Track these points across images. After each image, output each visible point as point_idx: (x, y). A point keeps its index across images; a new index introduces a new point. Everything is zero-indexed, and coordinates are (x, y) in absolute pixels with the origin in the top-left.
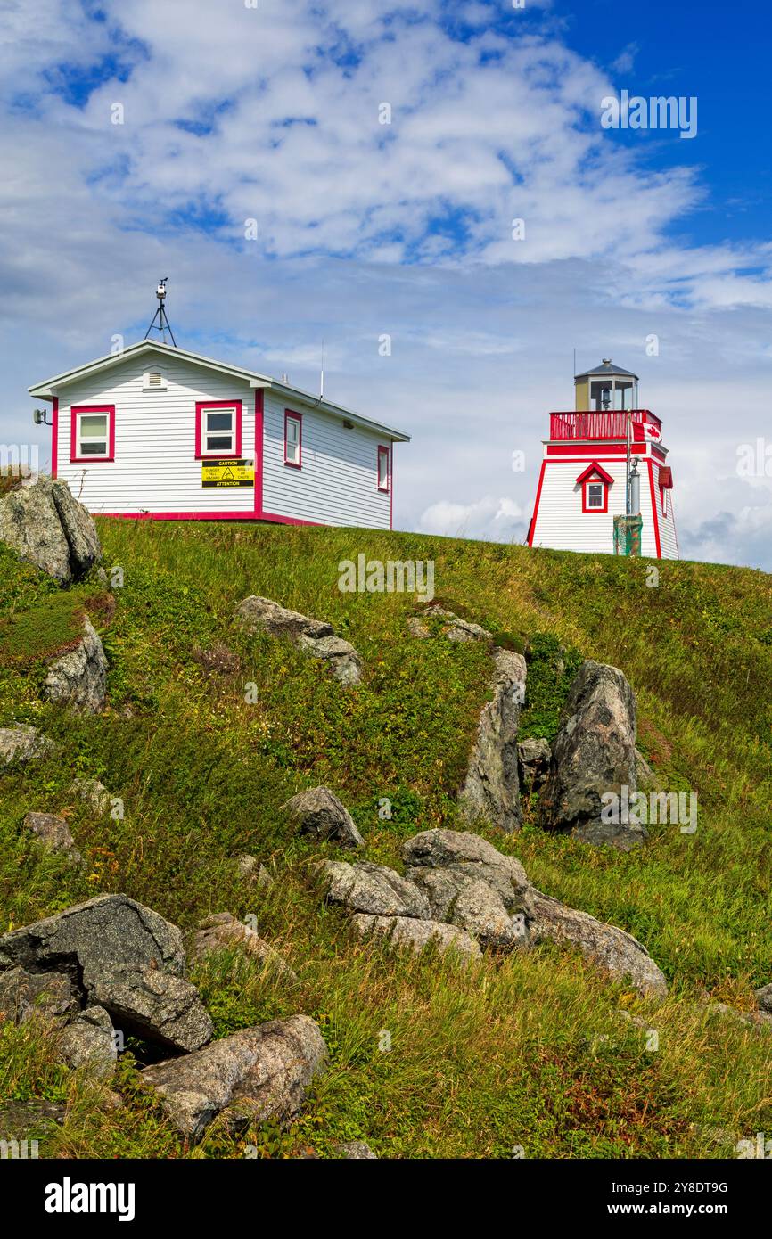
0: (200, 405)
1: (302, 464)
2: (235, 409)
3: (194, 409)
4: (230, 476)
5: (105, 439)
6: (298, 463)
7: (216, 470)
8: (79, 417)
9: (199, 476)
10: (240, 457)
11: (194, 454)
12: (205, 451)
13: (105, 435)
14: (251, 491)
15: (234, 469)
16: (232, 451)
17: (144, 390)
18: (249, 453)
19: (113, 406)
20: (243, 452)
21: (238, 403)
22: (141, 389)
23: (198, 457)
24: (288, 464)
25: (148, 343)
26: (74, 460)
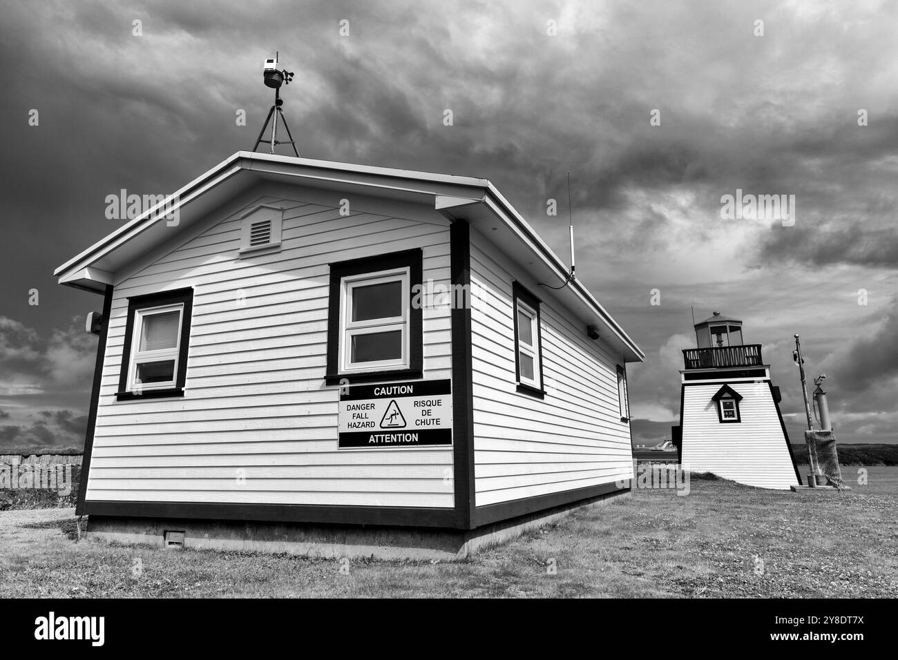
0: (339, 271)
1: (546, 389)
2: (407, 269)
3: (326, 281)
4: (398, 421)
5: (172, 354)
6: (538, 386)
7: (367, 407)
8: (138, 317)
9: (333, 421)
10: (420, 375)
11: (323, 373)
12: (346, 365)
13: (176, 347)
14: (444, 455)
15: (406, 404)
16: (401, 364)
17: (242, 254)
18: (437, 366)
19: (189, 291)
20: (426, 364)
21: (412, 259)
22: (236, 255)
23: (332, 378)
24: (523, 389)
25: (240, 159)
26: (123, 396)
